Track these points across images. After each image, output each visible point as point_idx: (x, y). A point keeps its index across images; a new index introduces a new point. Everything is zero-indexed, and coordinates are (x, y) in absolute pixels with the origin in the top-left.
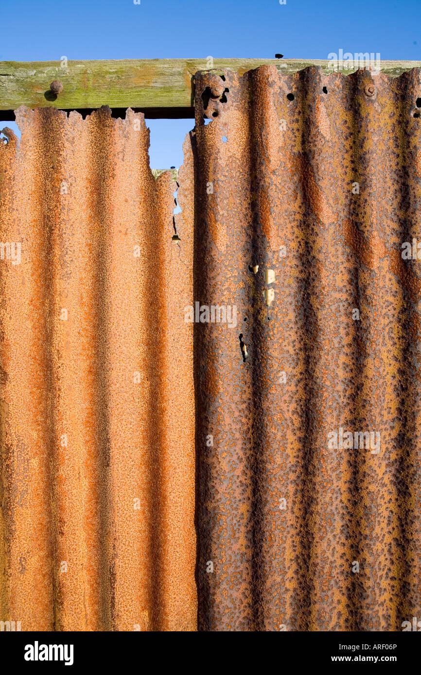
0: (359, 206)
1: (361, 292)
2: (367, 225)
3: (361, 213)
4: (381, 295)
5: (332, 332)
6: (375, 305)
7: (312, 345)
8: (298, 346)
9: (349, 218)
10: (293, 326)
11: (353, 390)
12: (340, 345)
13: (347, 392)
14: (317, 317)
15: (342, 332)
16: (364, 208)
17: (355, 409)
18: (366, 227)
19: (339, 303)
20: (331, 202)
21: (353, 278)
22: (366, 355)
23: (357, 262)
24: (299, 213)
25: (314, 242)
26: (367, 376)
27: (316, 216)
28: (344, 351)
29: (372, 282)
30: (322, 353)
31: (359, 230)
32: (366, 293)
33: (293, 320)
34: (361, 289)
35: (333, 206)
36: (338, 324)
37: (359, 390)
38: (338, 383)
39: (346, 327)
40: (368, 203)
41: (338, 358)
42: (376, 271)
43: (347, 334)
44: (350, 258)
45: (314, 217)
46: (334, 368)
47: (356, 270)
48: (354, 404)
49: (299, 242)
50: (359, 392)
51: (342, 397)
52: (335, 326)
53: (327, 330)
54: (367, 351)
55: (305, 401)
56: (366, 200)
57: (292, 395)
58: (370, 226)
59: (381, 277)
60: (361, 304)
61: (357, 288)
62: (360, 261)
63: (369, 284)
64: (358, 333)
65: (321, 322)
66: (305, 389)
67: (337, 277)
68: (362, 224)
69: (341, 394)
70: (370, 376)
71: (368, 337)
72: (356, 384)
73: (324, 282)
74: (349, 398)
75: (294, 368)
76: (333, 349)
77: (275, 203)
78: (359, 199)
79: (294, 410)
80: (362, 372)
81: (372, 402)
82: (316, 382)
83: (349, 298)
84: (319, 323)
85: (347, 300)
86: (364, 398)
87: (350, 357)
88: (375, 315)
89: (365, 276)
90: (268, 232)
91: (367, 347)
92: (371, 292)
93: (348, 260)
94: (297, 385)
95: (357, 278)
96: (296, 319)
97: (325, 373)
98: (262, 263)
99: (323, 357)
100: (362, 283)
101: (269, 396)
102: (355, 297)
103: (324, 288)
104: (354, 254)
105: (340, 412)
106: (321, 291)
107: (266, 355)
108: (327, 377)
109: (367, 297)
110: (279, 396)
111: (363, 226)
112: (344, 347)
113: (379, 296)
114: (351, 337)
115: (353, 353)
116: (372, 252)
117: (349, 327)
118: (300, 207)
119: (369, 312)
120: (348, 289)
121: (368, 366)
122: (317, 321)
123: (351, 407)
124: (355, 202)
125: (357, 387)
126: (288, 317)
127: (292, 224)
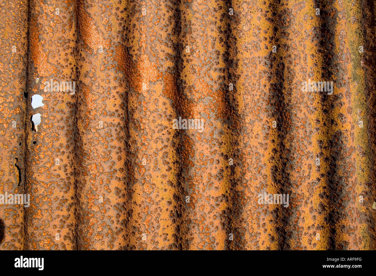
0: (130, 31)
1: (130, 116)
2: (135, 49)
3: (131, 38)
4: (151, 118)
5: (101, 156)
6: (143, 129)
7: (79, 170)
8: (70, 170)
9: (123, 44)
10: (65, 151)
11: (125, 215)
12: (112, 170)
13: (121, 218)
14: (83, 142)
15: (114, 156)
16: (133, 33)
17: (127, 235)
18: (134, 51)
19: (111, 128)
20: (102, 28)
21: (125, 102)
22: (135, 181)
23: (127, 87)
24: (73, 40)
25: (81, 66)
26: (136, 202)
27: (83, 41)
28: (117, 175)
29: (140, 105)
30: (87, 178)
31: (129, 55)
32: (134, 117)
33: (65, 144)
34: (130, 113)
35: (105, 32)
36: (109, 149)
37: (129, 216)
38: (109, 208)
39: (119, 151)
40: (136, 28)
41: (110, 183)
42: (145, 94)
43: (120, 159)
44: (122, 82)
45: (82, 43)
46: (104, 193)
47: (127, 93)
48: (126, 230)
49: (72, 68)
50: (129, 219)
51: (115, 222)
52: (105, 150)
53: (94, 155)
54: (135, 176)
55: (75, 226)
56: (135, 25)
57: (64, 220)
58: (138, 50)
59: (152, 101)
60: (130, 128)
61: (127, 111)
62: (129, 85)
63: (137, 107)
64: (128, 158)
65: (86, 146)
66: (75, 214)
67: (107, 102)
68: (131, 49)
69: (114, 219)
70: (139, 203)
71: (136, 162)
72: (127, 210)
73: (91, 106)
74: (122, 224)
75: (66, 192)
76: (102, 173)
77: (46, 30)
78: (130, 25)
79: (66, 235)
80: (132, 198)
81: (142, 229)
82: (82, 208)
83: (121, 122)
84: (84, 147)
85: (119, 124)
86: (133, 225)
87: (123, 182)
88: (143, 139)
89: (133, 99)
90: (36, 58)
91: (135, 172)
92: (138, 115)
93: (121, 85)
94: (68, 210)
95: (127, 102)
96: (69, 144)
97: (91, 199)
98: (30, 89)
99: (88, 182)
100: (131, 107)
101: (34, 221)
102: (126, 122)
103: (90, 112)
104: (126, 78)
105: (113, 237)
106: (86, 115)
107: (31, 179)
108: (93, 203)
109: (135, 120)
110: (46, 222)
111: (132, 50)
112: (116, 171)
113: (149, 120)
114: (123, 161)
115: (125, 178)
116: (139, 75)
117: (121, 151)
118: (74, 35)
119: (137, 136)
120: (120, 114)
121: (137, 192)
122: (83, 145)
123: (124, 233)
124: (127, 28)
125: (128, 213)
126: (59, 142)
127: (67, 52)
